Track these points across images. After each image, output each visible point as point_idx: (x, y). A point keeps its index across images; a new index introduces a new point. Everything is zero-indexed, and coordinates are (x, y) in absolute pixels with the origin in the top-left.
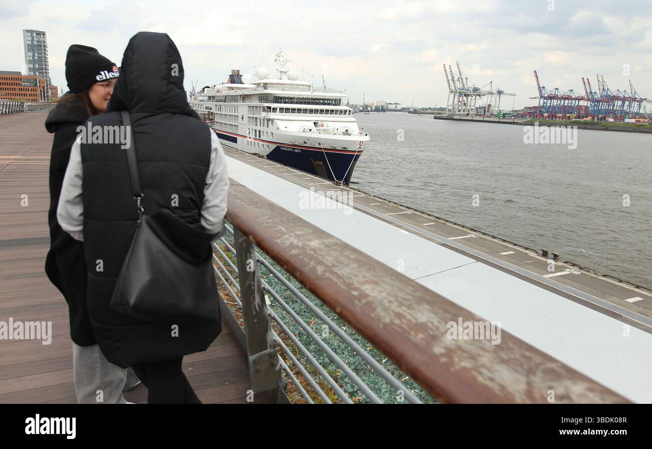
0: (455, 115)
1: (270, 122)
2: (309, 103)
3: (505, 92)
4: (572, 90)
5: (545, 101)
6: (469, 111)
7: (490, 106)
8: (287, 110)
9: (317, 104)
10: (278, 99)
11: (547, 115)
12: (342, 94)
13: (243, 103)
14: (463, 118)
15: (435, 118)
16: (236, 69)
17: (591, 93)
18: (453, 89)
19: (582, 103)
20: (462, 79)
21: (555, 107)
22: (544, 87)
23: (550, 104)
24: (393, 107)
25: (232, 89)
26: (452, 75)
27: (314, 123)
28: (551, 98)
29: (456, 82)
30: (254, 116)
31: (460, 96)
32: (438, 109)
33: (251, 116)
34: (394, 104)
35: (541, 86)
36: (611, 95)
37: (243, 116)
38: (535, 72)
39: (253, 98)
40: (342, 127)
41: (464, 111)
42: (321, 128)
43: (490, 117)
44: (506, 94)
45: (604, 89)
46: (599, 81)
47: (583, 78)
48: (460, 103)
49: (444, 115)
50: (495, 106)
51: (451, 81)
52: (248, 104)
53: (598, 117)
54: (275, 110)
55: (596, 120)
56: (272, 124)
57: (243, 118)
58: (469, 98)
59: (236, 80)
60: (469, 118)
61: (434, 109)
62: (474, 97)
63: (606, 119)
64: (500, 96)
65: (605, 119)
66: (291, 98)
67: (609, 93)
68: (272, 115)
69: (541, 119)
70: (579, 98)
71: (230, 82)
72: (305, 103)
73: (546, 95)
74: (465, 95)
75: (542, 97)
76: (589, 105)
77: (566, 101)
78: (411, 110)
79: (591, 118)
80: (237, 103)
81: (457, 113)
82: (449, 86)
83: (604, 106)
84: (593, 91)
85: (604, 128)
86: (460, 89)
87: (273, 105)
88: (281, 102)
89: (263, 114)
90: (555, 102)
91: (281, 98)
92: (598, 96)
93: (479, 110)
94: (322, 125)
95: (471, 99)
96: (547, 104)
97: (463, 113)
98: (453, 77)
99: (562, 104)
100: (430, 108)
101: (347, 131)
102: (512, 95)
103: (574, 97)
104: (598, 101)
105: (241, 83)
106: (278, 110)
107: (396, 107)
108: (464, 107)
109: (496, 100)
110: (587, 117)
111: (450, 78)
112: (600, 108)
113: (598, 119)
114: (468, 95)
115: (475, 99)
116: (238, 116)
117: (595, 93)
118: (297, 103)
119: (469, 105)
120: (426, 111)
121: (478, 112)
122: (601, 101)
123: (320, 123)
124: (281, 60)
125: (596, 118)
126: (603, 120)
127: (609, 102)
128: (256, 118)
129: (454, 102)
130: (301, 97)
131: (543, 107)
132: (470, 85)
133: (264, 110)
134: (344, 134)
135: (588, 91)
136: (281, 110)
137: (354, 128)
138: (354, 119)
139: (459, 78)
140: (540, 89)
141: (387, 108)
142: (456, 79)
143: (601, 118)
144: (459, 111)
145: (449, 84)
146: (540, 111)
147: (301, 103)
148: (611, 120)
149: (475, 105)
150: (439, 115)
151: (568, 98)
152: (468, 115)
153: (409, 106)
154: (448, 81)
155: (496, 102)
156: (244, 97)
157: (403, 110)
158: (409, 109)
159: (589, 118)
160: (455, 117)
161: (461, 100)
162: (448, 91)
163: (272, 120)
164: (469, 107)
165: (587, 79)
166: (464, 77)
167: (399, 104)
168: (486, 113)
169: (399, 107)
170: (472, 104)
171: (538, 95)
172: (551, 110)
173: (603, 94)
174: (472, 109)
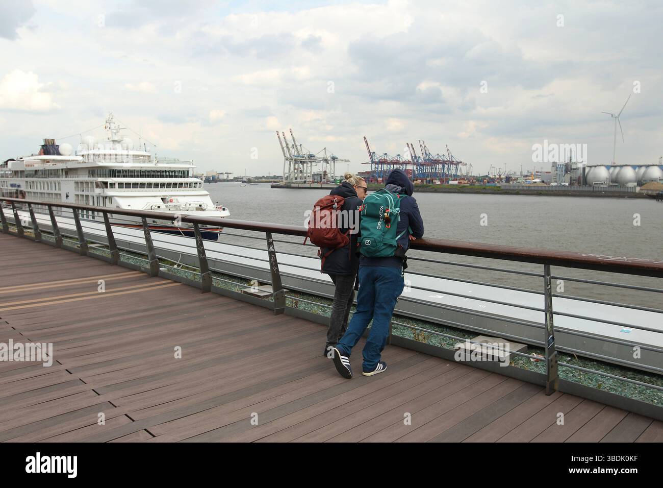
0: (293, 183)
1: (107, 201)
2: (153, 176)
3: (339, 158)
4: (399, 155)
5: (377, 166)
6: (305, 178)
7: (325, 172)
8: (128, 185)
9: (162, 176)
10: (114, 173)
11: (381, 179)
12: (190, 164)
13: (66, 179)
14: (300, 186)
15: (272, 187)
16: (51, 138)
17: (416, 157)
18: (288, 156)
19: (409, 167)
20: (296, 146)
21: (386, 172)
22: (374, 153)
23: (381, 169)
24: (225, 177)
25: (48, 161)
26: (286, 142)
27: (162, 199)
28: (382, 162)
29: (291, 149)
30: (85, 193)
31: (296, 163)
32: (272, 178)
33: (80, 193)
34: (226, 173)
35: (371, 151)
36: (432, 158)
37: (67, 193)
38: (365, 138)
39: (79, 172)
40: (195, 201)
41: (301, 179)
42: (169, 204)
43: (327, 183)
44: (341, 160)
45: (426, 154)
46: (421, 146)
47: (407, 144)
48: (296, 171)
49: (281, 184)
50: (330, 173)
51: (285, 149)
52: (74, 179)
53: (426, 179)
54: (112, 185)
55: (425, 183)
56: (111, 202)
57: (67, 196)
58: (305, 165)
59: (51, 151)
60: (307, 185)
61: (268, 177)
62: (309, 164)
63: (434, 181)
64: (334, 162)
65: (432, 182)
66: (131, 171)
67: (431, 157)
68: (109, 192)
69: (376, 183)
70: (406, 162)
71: (43, 154)
72: (148, 176)
73: (377, 160)
74: (301, 162)
75: (373, 162)
76: (415, 169)
77: (395, 166)
78: (245, 179)
79: (420, 181)
80: (58, 179)
81: (294, 180)
82: (284, 154)
83: (428, 170)
84: (417, 156)
85: (434, 190)
86: (295, 156)
87: (110, 180)
88: (118, 176)
89: (98, 191)
90: (385, 167)
91: (119, 171)
92: (421, 160)
93: (315, 177)
94: (171, 201)
95: (307, 166)
96: (378, 168)
97: (300, 180)
98: (287, 144)
99: (391, 169)
100: (263, 177)
101: (200, 206)
102: (346, 161)
103: (401, 161)
104: (423, 165)
105: (59, 154)
106: (117, 185)
107: (228, 176)
108: (301, 175)
109: (331, 167)
110: (417, 180)
111: (284, 145)
112: (425, 171)
113: (426, 182)
114: (304, 162)
115: (311, 166)
116: (60, 194)
117: (419, 157)
118: (138, 176)
119: (305, 172)
120: (260, 180)
121: (314, 180)
122: (425, 165)
123: (168, 199)
124: (113, 127)
125: (425, 181)
126: (431, 183)
127: (431, 165)
128: (87, 196)
129: (290, 169)
130: (143, 169)
131: (374, 172)
132: (305, 152)
133: (98, 186)
134: (197, 209)
135: (413, 155)
136: (121, 185)
137: (207, 202)
138: (206, 193)
139: (293, 145)
140: (371, 154)
141: (218, 178)
142: (290, 146)
143: (429, 181)
144: (296, 179)
145: (283, 151)
146: (373, 176)
147: (143, 176)
148: (438, 182)
149: (311, 171)
150: (276, 183)
151: (396, 162)
152: (305, 182)
153: (242, 175)
154: (283, 148)
155: (331, 169)
156: (68, 172)
157: (236, 179)
158: (242, 178)
159: (419, 181)
160: (293, 185)
161: (296, 167)
162: (283, 158)
163: (110, 198)
164: (305, 175)
165: (411, 144)
166: (298, 144)
167: (230, 173)
168: (323, 180)
169: (231, 177)
170: (309, 172)
171: (369, 160)
172: (382, 174)
173: (426, 158)
174: (308, 176)
